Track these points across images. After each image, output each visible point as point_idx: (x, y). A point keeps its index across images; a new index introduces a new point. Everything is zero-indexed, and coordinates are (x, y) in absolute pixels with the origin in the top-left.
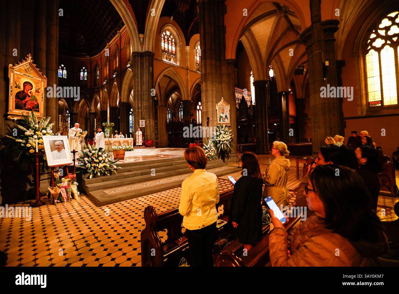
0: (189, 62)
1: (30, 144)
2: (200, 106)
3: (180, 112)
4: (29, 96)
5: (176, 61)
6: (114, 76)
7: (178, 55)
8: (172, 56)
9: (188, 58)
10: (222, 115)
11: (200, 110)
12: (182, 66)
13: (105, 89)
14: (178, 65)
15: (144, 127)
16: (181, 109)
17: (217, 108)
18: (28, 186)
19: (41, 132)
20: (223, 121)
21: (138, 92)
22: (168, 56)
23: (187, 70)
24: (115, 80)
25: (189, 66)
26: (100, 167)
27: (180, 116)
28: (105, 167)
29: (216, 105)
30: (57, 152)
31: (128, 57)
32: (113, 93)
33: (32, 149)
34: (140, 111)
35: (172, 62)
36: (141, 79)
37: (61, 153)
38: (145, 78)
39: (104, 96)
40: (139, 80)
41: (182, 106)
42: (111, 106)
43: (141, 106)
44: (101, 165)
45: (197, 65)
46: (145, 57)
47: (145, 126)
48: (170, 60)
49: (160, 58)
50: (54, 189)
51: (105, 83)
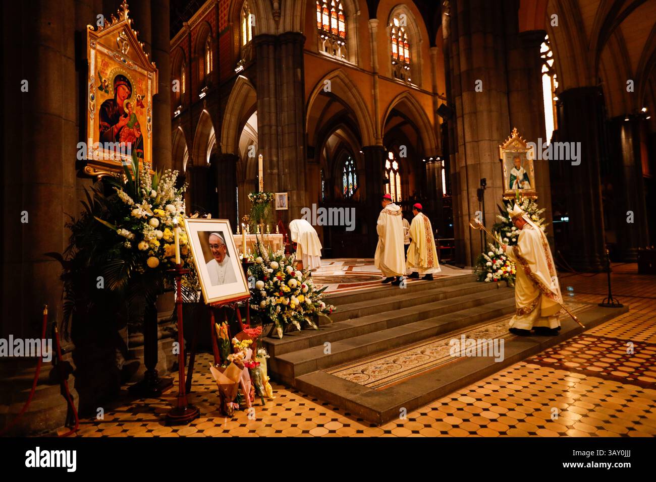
0: (376, 57)
1: (148, 242)
2: (391, 161)
3: (345, 177)
4: (126, 115)
5: (347, 56)
6: (202, 95)
7: (353, 42)
8: (339, 42)
9: (375, 48)
10: (514, 172)
11: (392, 171)
12: (361, 66)
13: (179, 127)
14: (354, 64)
15: (287, 209)
16: (347, 169)
17: (503, 156)
18: (119, 359)
19: (164, 209)
20: (519, 188)
21: (270, 127)
22: (330, 44)
23: (374, 76)
24: (205, 104)
25: (377, 66)
26: (293, 306)
27: (345, 185)
28: (303, 305)
29: (501, 149)
30: (217, 263)
31: (236, 50)
32: (198, 135)
33: (152, 255)
34: (275, 171)
35: (339, 57)
36: (276, 98)
37: (225, 265)
38: (285, 95)
39: (176, 143)
40: (273, 100)
41: (350, 163)
42: (194, 164)
43: (278, 161)
44: (296, 301)
45: (394, 63)
46: (284, 47)
47: (288, 207)
48: (335, 54)
49: (314, 49)
50: (226, 371)
51: (179, 112)
